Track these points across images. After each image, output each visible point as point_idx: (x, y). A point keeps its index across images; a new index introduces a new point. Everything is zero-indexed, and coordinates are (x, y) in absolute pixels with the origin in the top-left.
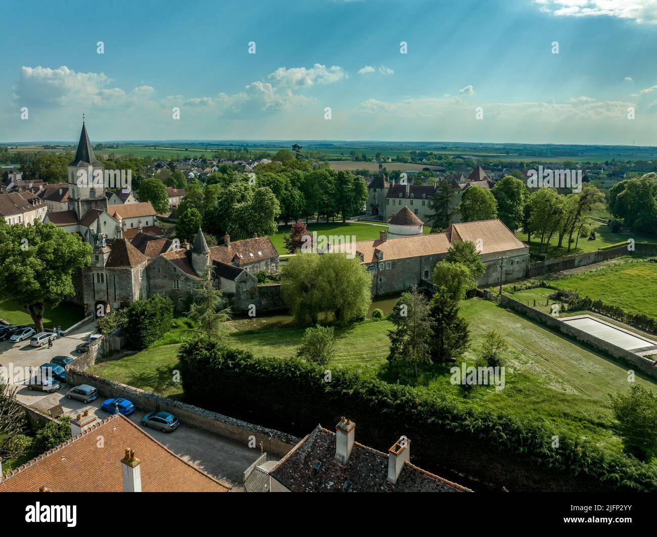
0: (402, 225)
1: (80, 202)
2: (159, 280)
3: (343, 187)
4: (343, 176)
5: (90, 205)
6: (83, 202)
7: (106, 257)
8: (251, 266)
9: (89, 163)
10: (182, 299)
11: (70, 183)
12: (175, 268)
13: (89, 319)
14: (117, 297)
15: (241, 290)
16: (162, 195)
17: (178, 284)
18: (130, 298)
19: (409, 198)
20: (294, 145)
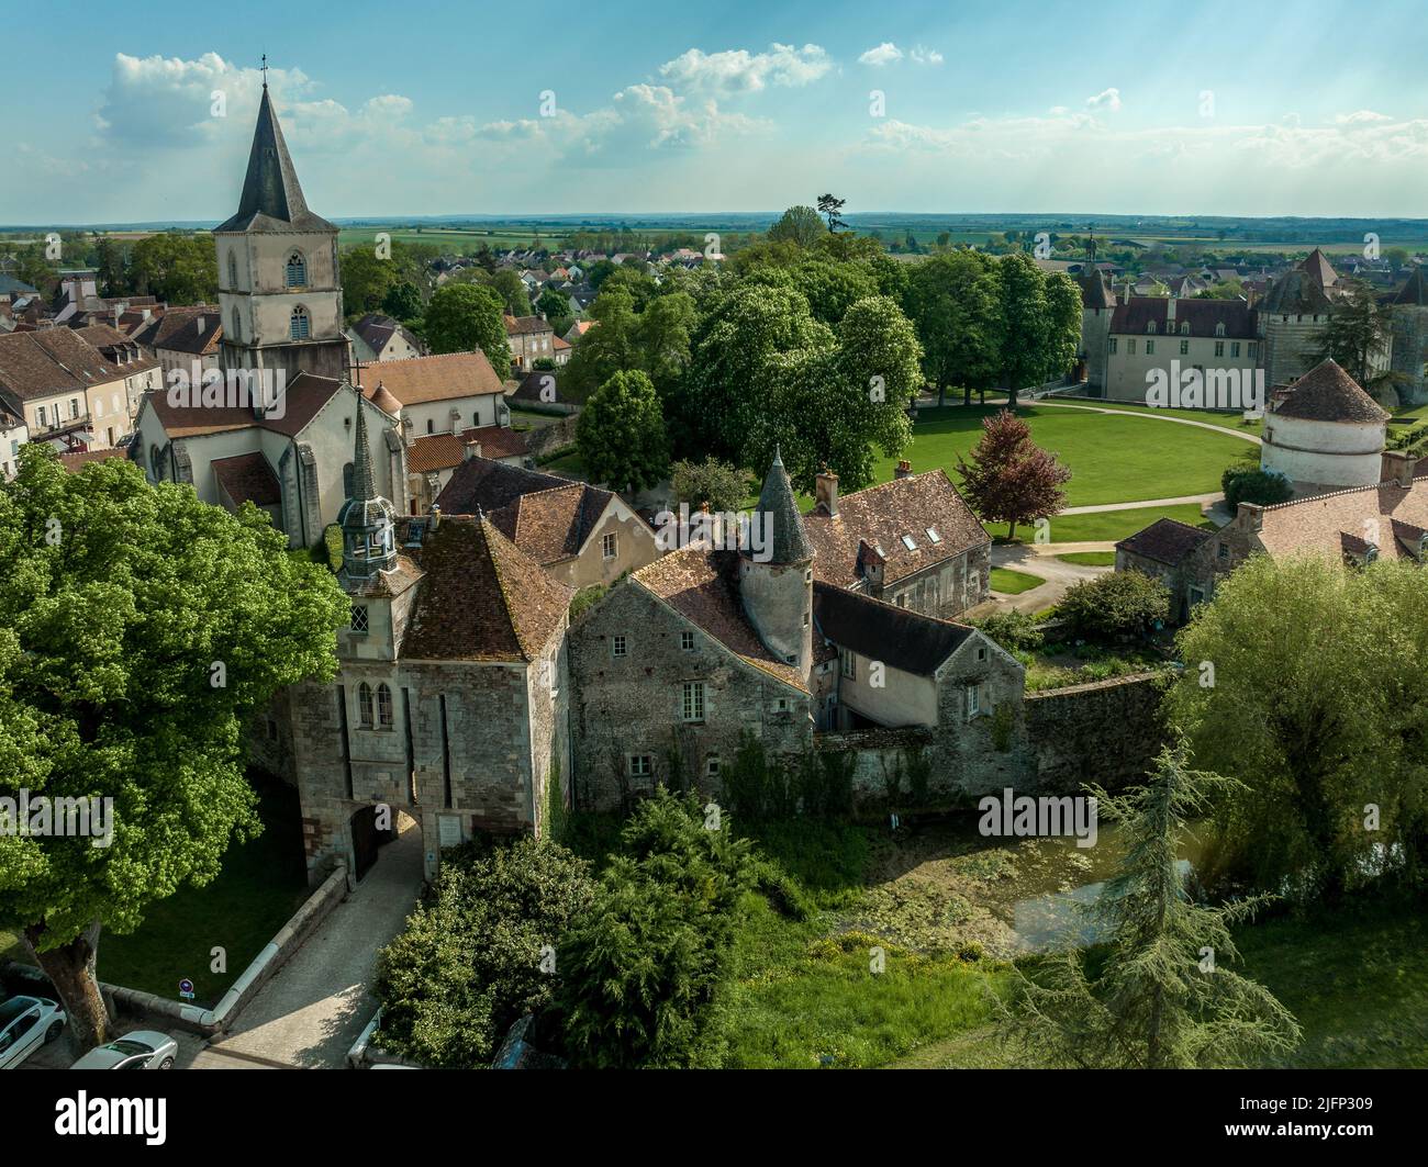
0: (1334, 419)
1: (259, 354)
2: (623, 686)
3: (1021, 306)
4: (1018, 272)
5: (295, 360)
6: (269, 354)
7: (399, 611)
8: (913, 586)
9: (287, 219)
10: (718, 760)
11: (224, 292)
12: (688, 635)
13: (330, 896)
14: (457, 793)
15: (958, 717)
16: (493, 332)
17: (700, 700)
18: (520, 796)
19: (1178, 333)
20: (823, 195)
